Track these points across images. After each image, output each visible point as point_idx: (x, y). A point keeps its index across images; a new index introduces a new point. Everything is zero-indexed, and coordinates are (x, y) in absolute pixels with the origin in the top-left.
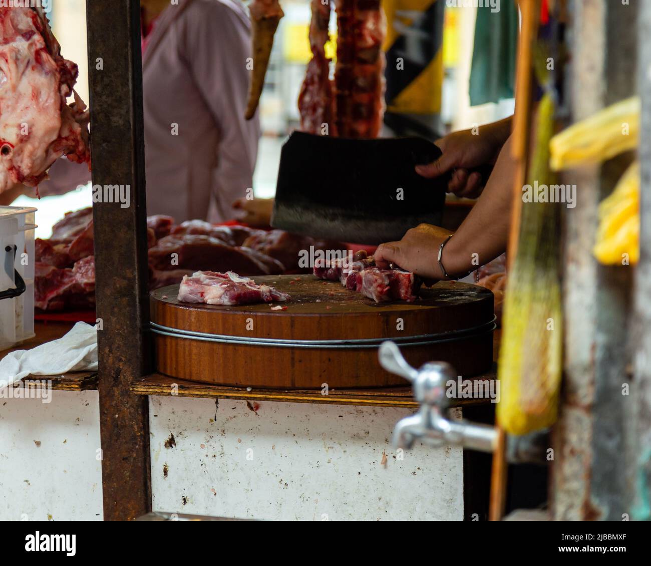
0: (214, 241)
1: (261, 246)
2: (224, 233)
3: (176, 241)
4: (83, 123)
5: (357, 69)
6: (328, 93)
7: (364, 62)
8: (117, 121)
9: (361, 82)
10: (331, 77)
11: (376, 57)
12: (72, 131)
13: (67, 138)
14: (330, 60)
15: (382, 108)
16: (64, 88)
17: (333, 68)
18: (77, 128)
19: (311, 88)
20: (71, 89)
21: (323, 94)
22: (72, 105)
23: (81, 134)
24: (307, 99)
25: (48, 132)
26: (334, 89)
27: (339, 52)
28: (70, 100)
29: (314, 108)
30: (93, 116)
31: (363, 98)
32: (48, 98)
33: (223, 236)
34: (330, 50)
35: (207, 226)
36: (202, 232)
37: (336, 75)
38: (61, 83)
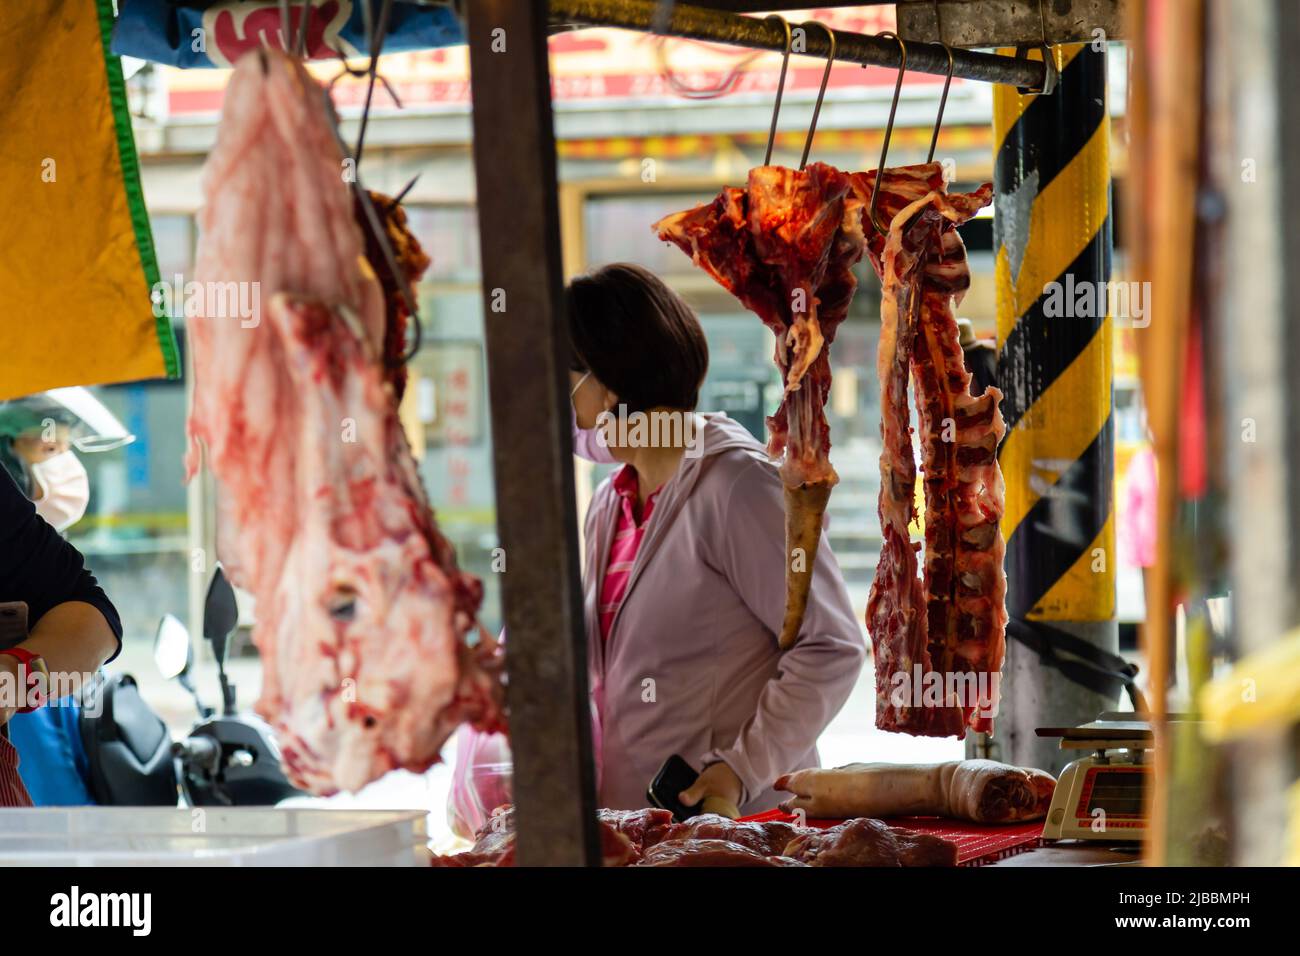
0: (734, 846)
1: (811, 852)
2: (753, 832)
3: (674, 849)
4: (493, 672)
5: (961, 561)
6: (915, 599)
7: (973, 548)
8: (547, 668)
9: (969, 581)
10: (920, 575)
11: (991, 539)
12: (476, 688)
13: (468, 700)
14: (918, 547)
15: (1005, 618)
16: (462, 619)
17: (922, 558)
18: (485, 681)
19: (886, 593)
20: (472, 620)
21: (906, 604)
22: (478, 646)
23: (493, 692)
24: (882, 611)
25: (437, 690)
26: (925, 595)
27: (930, 533)
28: (471, 639)
29: (893, 625)
30: (509, 663)
31: (974, 606)
32: (437, 637)
33: (751, 837)
34: (917, 532)
35: (726, 823)
36: (718, 833)
37: (928, 573)
38: (456, 609)
